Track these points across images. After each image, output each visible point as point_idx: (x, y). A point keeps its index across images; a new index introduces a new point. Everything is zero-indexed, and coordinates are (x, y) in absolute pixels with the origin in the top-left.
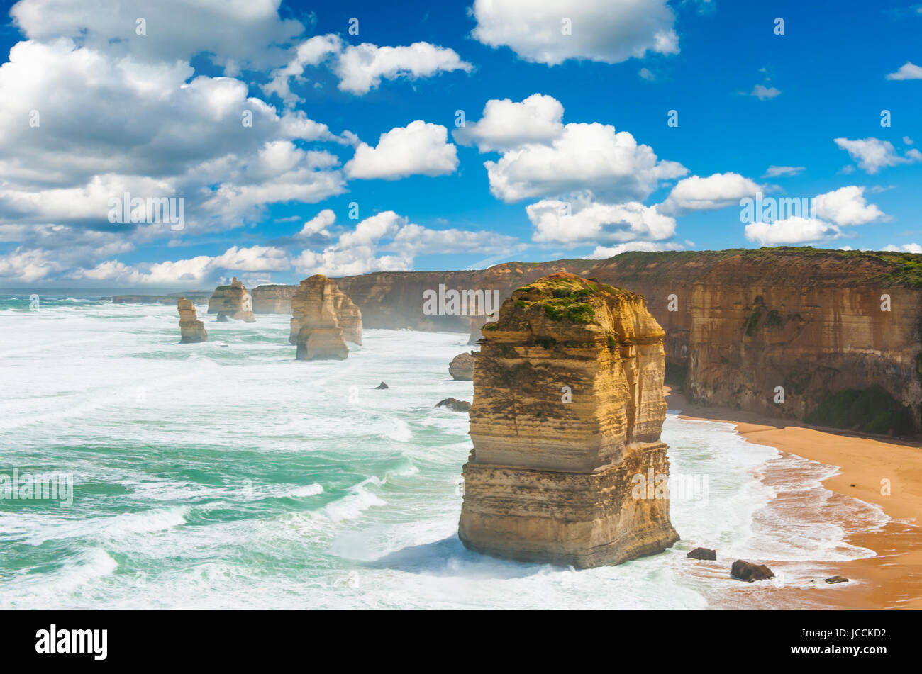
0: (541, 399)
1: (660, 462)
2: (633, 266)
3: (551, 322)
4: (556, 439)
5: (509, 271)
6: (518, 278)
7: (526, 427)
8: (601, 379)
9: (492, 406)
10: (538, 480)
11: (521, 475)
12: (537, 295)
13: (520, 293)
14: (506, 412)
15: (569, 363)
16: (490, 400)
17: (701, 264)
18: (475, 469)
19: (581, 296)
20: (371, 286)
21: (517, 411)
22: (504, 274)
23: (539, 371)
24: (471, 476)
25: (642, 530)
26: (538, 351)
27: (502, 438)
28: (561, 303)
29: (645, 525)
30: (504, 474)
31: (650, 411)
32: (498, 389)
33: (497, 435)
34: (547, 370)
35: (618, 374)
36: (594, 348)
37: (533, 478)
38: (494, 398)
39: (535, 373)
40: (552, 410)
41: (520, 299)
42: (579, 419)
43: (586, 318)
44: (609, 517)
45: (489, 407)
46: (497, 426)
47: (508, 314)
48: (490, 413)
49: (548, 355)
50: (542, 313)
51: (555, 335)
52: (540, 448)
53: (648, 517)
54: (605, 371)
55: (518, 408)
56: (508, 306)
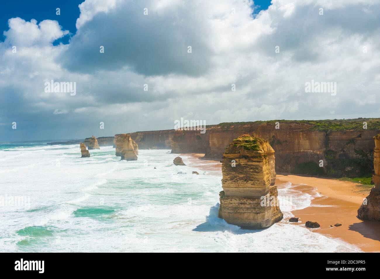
0: (245, 175)
1: (276, 192)
3: (246, 151)
4: (252, 187)
7: (242, 184)
8: (264, 168)
9: (230, 178)
10: (247, 201)
11: (241, 199)
12: (240, 142)
13: (234, 142)
14: (235, 180)
15: (254, 163)
16: (229, 176)
17: (249, 126)
18: (226, 199)
19: (254, 142)
20: (136, 136)
21: (238, 179)
22: (181, 131)
24: (224, 201)
25: (274, 213)
26: (243, 160)
27: (233, 188)
28: (248, 144)
29: (275, 212)
30: (235, 199)
31: (272, 176)
32: (231, 173)
33: (232, 187)
34: (247, 166)
35: (268, 166)
36: (262, 158)
37: (245, 200)
39: (243, 167)
40: (250, 179)
41: (235, 144)
42: (259, 181)
43: (258, 149)
44: (269, 211)
45: (229, 179)
46: (232, 184)
47: (232, 149)
49: (247, 161)
50: (243, 148)
51: (248, 155)
52: (246, 191)
53: (275, 209)
54: (265, 165)
55: (238, 178)
56: (231, 146)
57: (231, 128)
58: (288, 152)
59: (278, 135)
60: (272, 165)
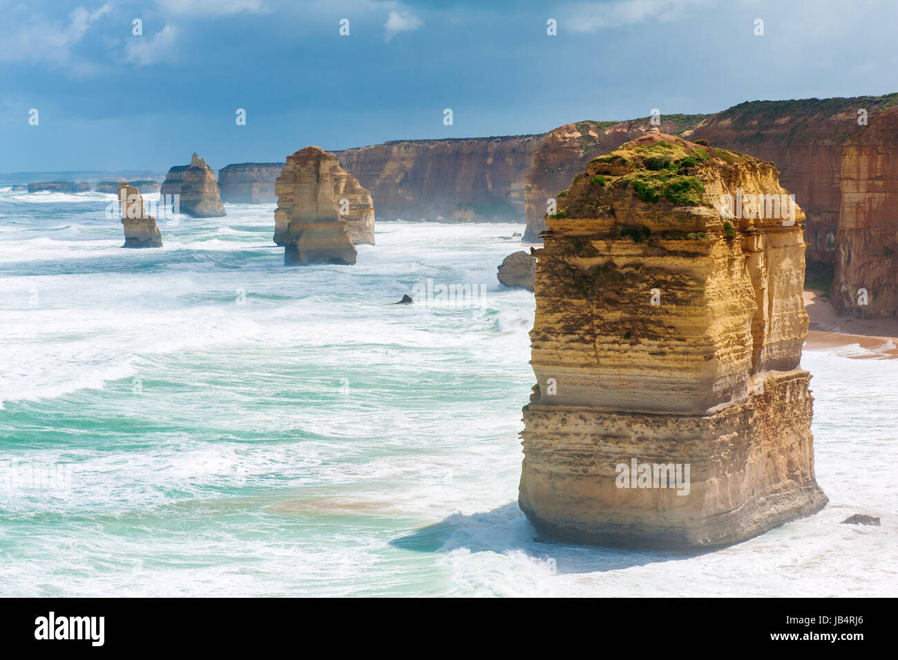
0: (630, 313)
1: (800, 397)
2: (756, 122)
3: (643, 205)
4: (653, 368)
5: (579, 135)
6: (592, 144)
7: (611, 353)
8: (716, 283)
9: (562, 324)
10: (629, 426)
11: (605, 419)
12: (622, 167)
13: (599, 164)
14: (582, 332)
15: (669, 262)
16: (559, 315)
18: (540, 413)
19: (686, 166)
20: (386, 161)
21: (598, 331)
22: (572, 139)
23: (627, 273)
24: (534, 422)
25: (776, 491)
26: (625, 246)
27: (578, 369)
28: (656, 177)
29: (779, 485)
30: (581, 418)
31: (784, 326)
32: (570, 301)
33: (570, 365)
34: (640, 273)
35: (739, 275)
36: (703, 240)
37: (622, 424)
38: (564, 313)
39: (622, 277)
40: (646, 328)
41: (598, 173)
42: (684, 340)
43: (692, 196)
44: (729, 475)
45: (557, 327)
46: (570, 352)
47: (582, 195)
48: (559, 334)
49: (640, 251)
50: (630, 192)
51: (649, 223)
52: (630, 382)
53: (784, 473)
54: (721, 272)
55: (598, 327)
56: (581, 183)
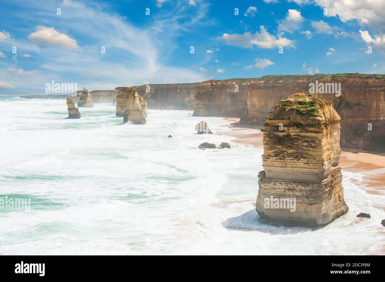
0: (296, 150)
1: (339, 175)
3: (299, 116)
4: (305, 168)
5: (210, 84)
6: (214, 87)
7: (291, 163)
8: (324, 141)
9: (274, 154)
10: (297, 186)
11: (288, 184)
12: (291, 104)
13: (283, 103)
14: (280, 156)
15: (309, 134)
16: (273, 151)
17: (305, 81)
18: (267, 182)
19: (312, 104)
21: (286, 156)
23: (295, 138)
24: (264, 185)
25: (336, 206)
26: (294, 129)
28: (303, 107)
29: (337, 204)
30: (280, 183)
31: (335, 153)
32: (276, 146)
33: (277, 167)
34: (298, 138)
35: (329, 138)
36: (321, 128)
37: (294, 185)
38: (274, 150)
39: (293, 139)
40: (302, 155)
41: (283, 106)
42: (315, 159)
43: (316, 114)
44: (328, 202)
45: (272, 154)
46: (277, 163)
47: (278, 112)
48: (273, 157)
49: (299, 131)
50: (295, 112)
51: (302, 122)
52: (297, 172)
53: (338, 199)
54: (325, 137)
55: (286, 155)
56: (278, 109)
57: (279, 83)
58: (360, 119)
59: (347, 95)
60: (336, 138)
